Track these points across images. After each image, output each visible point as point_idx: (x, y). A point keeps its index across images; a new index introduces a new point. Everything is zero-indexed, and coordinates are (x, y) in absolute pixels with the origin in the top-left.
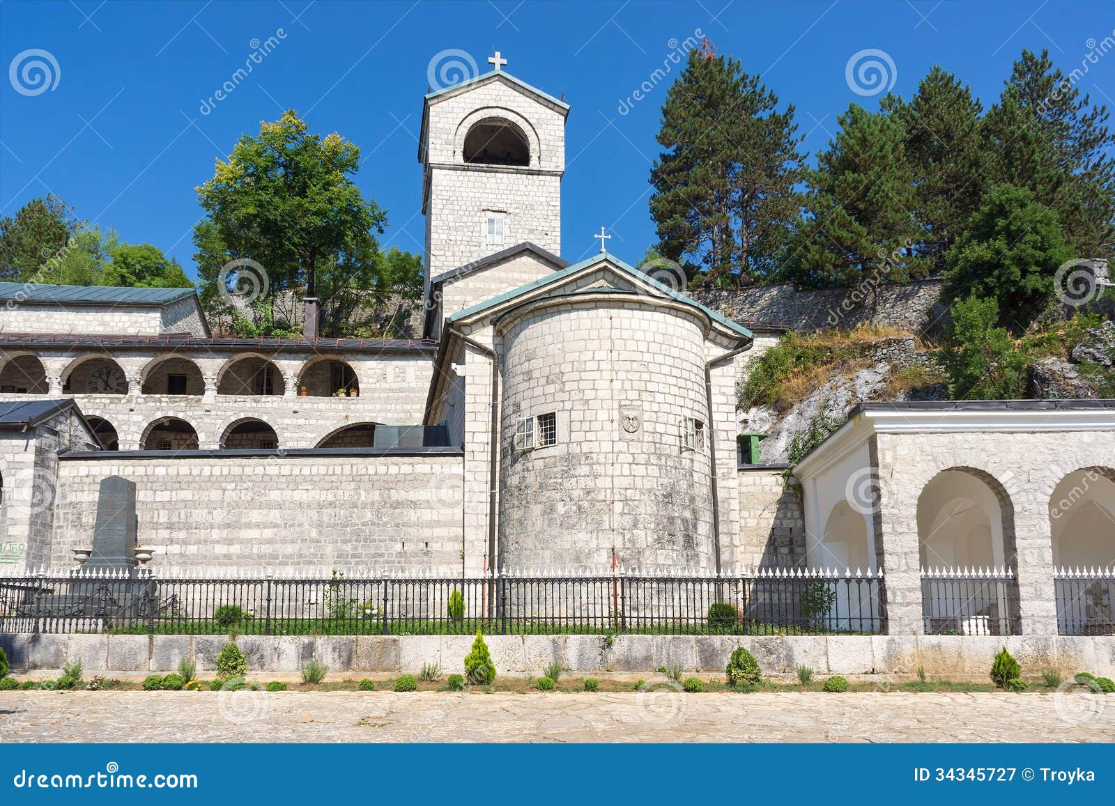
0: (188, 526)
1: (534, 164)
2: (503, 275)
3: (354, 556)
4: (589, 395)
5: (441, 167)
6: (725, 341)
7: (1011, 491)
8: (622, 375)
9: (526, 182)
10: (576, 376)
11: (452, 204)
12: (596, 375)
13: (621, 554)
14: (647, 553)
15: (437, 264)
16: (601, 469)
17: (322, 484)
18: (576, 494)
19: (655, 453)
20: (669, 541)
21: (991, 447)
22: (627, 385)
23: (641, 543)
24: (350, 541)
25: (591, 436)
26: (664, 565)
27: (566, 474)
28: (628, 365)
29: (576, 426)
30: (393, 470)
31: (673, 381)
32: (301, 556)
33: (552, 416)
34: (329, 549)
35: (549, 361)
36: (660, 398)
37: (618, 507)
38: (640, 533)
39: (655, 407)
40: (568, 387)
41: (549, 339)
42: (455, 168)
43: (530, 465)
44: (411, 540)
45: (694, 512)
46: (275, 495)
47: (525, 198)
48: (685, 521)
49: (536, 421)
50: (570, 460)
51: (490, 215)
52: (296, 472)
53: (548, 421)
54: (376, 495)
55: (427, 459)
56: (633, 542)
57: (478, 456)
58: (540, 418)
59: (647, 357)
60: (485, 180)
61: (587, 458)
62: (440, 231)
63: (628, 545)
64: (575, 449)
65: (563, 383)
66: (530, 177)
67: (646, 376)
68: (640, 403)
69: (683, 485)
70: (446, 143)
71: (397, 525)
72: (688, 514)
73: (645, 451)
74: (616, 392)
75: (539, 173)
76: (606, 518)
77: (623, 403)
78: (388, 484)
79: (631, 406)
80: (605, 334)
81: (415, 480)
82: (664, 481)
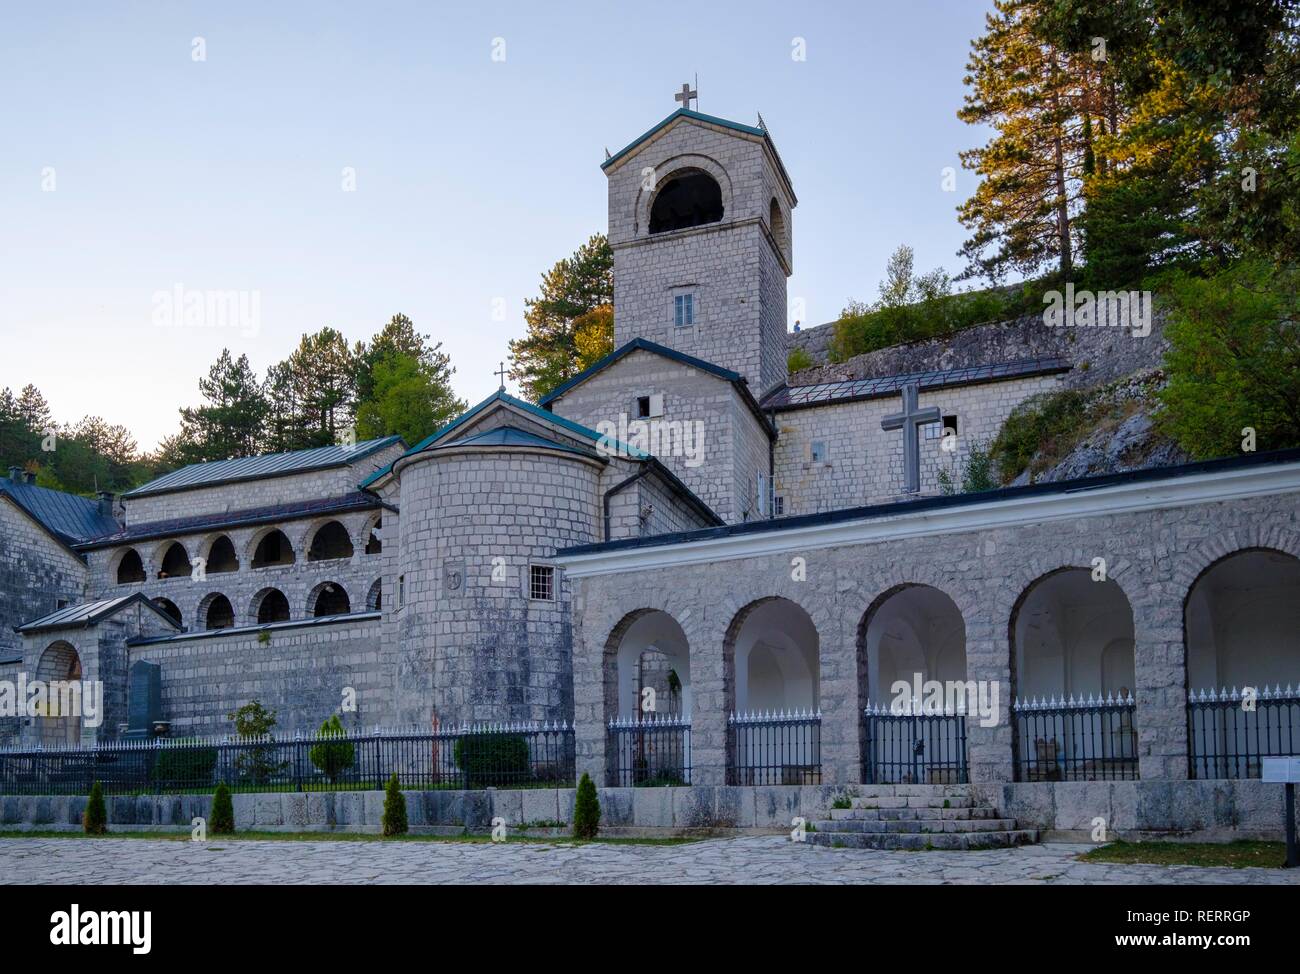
0: (206, 699)
2: (614, 382)
4: (422, 555)
5: (622, 246)
6: (627, 466)
7: (688, 631)
8: (447, 532)
9: (718, 241)
10: (416, 537)
11: (636, 288)
12: (428, 534)
13: (441, 711)
14: (464, 709)
16: (427, 629)
19: (476, 608)
20: (488, 697)
22: (452, 539)
23: (458, 701)
24: (306, 706)
25: (422, 597)
26: (481, 721)
27: (407, 635)
28: (452, 522)
29: (413, 588)
31: (502, 530)
33: (402, 578)
35: (403, 523)
37: (440, 665)
38: (457, 690)
39: (478, 560)
42: (638, 244)
45: (526, 664)
47: (717, 262)
48: (510, 675)
50: (410, 622)
51: (678, 292)
54: (323, 662)
56: (451, 700)
57: (392, 618)
58: (400, 580)
59: (472, 510)
60: (671, 250)
61: (419, 618)
62: (623, 324)
63: (447, 702)
64: (412, 610)
65: (408, 544)
66: (723, 233)
67: (469, 530)
68: (461, 558)
69: (511, 638)
70: (627, 216)
72: (515, 667)
73: (465, 606)
74: (442, 550)
75: (733, 226)
76: (431, 676)
77: (447, 560)
78: (332, 649)
79: (455, 563)
80: (435, 491)
81: (350, 646)
82: (486, 635)
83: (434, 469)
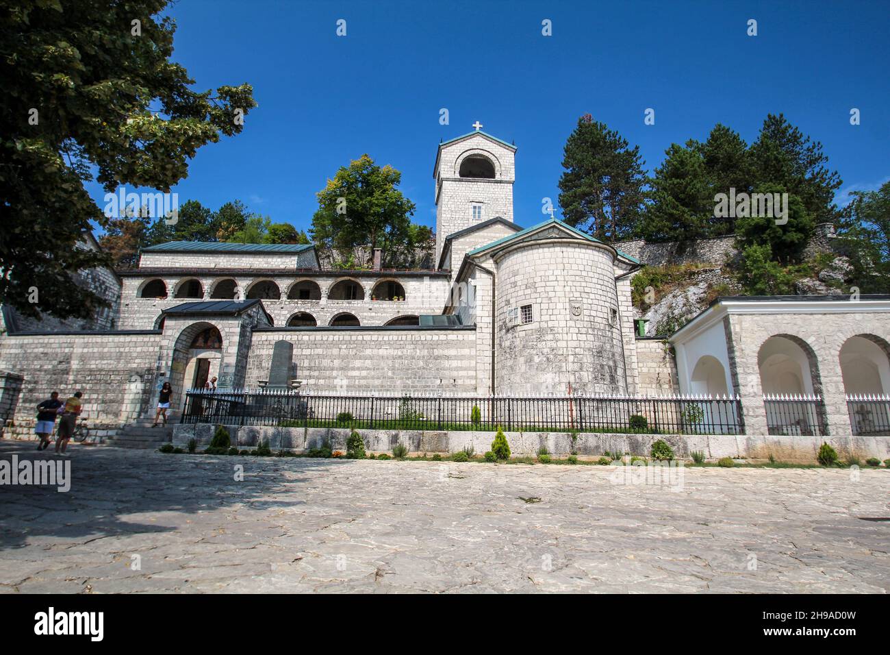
0: (321, 368)
1: (498, 177)
2: (486, 234)
3: (413, 387)
4: (552, 294)
5: (447, 180)
6: (624, 266)
7: (815, 348)
8: (570, 283)
9: (493, 187)
10: (543, 284)
11: (454, 199)
12: (555, 283)
13: (574, 386)
14: (589, 385)
15: (445, 230)
16: (560, 337)
17: (394, 345)
18: (545, 351)
19: (591, 328)
20: (601, 379)
21: (799, 322)
22: (573, 289)
23: (585, 380)
25: (553, 318)
26: (600, 392)
27: (539, 339)
28: (573, 278)
29: (544, 312)
30: (435, 338)
31: (599, 287)
32: (382, 386)
33: (529, 307)
34: (399, 382)
35: (527, 276)
36: (592, 296)
37: (571, 358)
38: (584, 374)
39: (590, 301)
40: (538, 290)
41: (526, 264)
42: (455, 180)
43: (517, 335)
44: (445, 378)
45: (615, 362)
46: (368, 352)
47: (493, 195)
48: (610, 367)
49: (520, 309)
50: (541, 332)
51: (474, 204)
52: (380, 339)
53: (527, 309)
54: (425, 352)
55: (455, 332)
56: (580, 379)
57: (484, 330)
58: (522, 308)
59: (584, 274)
60: (471, 186)
61: (551, 330)
62: (447, 213)
63: (577, 380)
64: (544, 325)
65: (536, 288)
66: (495, 184)
67: (584, 284)
68: (581, 299)
69: (608, 346)
70: (450, 168)
71: (437, 369)
72: (611, 363)
73: (585, 326)
74: (567, 293)
75: (501, 182)
76: (564, 365)
77: (571, 299)
78: (433, 345)
79: (576, 301)
80: (559, 260)
81: (448, 344)
82: (597, 344)
83: (558, 249)
